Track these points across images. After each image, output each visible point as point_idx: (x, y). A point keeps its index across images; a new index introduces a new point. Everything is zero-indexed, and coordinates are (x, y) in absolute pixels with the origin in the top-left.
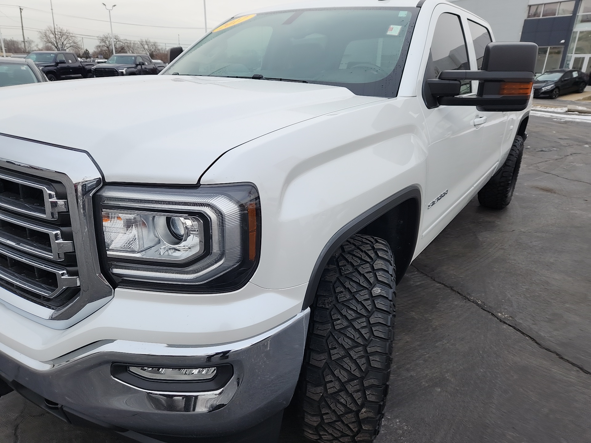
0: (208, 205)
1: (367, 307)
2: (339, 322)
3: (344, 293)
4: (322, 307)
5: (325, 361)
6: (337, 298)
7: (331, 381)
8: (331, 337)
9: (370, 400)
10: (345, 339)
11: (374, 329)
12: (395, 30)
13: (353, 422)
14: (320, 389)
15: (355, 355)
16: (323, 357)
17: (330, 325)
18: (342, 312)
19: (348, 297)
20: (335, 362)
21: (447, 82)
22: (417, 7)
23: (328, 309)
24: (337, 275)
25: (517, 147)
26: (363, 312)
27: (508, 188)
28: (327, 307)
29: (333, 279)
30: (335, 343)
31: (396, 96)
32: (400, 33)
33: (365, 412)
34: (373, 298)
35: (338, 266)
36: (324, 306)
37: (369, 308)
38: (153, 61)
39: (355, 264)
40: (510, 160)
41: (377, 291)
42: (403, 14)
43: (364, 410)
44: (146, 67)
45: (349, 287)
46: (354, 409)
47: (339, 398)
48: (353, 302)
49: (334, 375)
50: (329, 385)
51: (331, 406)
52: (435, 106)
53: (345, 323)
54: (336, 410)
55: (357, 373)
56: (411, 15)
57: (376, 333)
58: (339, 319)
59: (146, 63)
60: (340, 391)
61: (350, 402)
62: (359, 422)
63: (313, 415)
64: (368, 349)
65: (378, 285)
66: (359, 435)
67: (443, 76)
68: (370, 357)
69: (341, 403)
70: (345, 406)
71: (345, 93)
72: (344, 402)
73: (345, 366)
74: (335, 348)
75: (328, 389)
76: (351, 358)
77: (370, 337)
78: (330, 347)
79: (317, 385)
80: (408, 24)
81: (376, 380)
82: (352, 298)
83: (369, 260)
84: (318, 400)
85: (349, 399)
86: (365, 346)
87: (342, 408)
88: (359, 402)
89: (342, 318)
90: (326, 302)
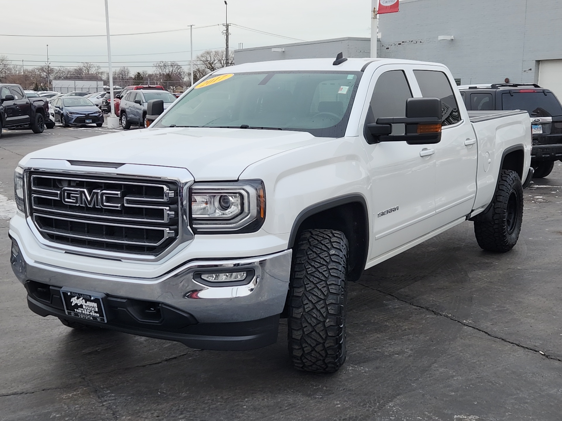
0: (243, 189)
1: (327, 260)
2: (310, 269)
3: (313, 254)
4: (300, 263)
5: (302, 292)
6: (308, 257)
7: (307, 304)
8: (306, 279)
9: (331, 313)
10: (314, 278)
11: (331, 271)
12: (344, 90)
13: (322, 330)
14: (301, 310)
15: (320, 286)
16: (302, 290)
17: (305, 271)
18: (312, 264)
19: (315, 256)
20: (309, 292)
21: (381, 125)
22: (361, 71)
23: (303, 263)
24: (308, 246)
25: (508, 182)
26: (325, 263)
27: (504, 227)
28: (303, 262)
29: (306, 248)
30: (308, 281)
31: (344, 136)
32: (347, 92)
33: (329, 322)
34: (330, 256)
35: (309, 241)
36: (300, 262)
37: (328, 261)
38: (26, 92)
39: (319, 240)
40: (502, 196)
41: (332, 252)
42: (350, 77)
43: (328, 320)
44: (16, 103)
45: (316, 251)
46: (322, 320)
47: (312, 314)
48: (319, 258)
49: (309, 300)
50: (306, 307)
51: (308, 320)
52: (376, 142)
53: (314, 270)
54: (311, 322)
55: (322, 297)
56: (356, 77)
57: (332, 274)
58: (310, 268)
59: (16, 97)
60: (313, 309)
61: (319, 315)
62: (326, 329)
63: (298, 330)
64: (328, 282)
65: (333, 249)
66: (327, 341)
67: (379, 122)
68: (329, 287)
69: (314, 317)
70: (316, 319)
71: (307, 136)
72: (316, 316)
73: (315, 293)
74: (308, 284)
75: (306, 308)
76: (318, 288)
77: (329, 276)
78: (305, 284)
79: (298, 308)
80: (354, 85)
81: (334, 300)
82: (317, 256)
83: (328, 238)
84: (300, 317)
85: (318, 314)
86: (326, 281)
87: (315, 321)
88: (324, 315)
89: (312, 267)
90: (302, 260)
